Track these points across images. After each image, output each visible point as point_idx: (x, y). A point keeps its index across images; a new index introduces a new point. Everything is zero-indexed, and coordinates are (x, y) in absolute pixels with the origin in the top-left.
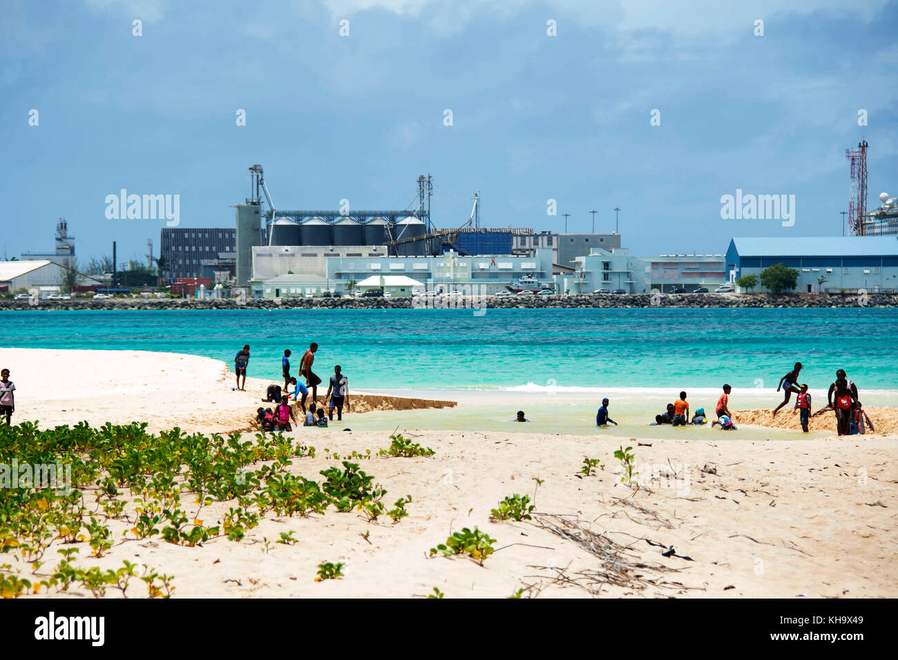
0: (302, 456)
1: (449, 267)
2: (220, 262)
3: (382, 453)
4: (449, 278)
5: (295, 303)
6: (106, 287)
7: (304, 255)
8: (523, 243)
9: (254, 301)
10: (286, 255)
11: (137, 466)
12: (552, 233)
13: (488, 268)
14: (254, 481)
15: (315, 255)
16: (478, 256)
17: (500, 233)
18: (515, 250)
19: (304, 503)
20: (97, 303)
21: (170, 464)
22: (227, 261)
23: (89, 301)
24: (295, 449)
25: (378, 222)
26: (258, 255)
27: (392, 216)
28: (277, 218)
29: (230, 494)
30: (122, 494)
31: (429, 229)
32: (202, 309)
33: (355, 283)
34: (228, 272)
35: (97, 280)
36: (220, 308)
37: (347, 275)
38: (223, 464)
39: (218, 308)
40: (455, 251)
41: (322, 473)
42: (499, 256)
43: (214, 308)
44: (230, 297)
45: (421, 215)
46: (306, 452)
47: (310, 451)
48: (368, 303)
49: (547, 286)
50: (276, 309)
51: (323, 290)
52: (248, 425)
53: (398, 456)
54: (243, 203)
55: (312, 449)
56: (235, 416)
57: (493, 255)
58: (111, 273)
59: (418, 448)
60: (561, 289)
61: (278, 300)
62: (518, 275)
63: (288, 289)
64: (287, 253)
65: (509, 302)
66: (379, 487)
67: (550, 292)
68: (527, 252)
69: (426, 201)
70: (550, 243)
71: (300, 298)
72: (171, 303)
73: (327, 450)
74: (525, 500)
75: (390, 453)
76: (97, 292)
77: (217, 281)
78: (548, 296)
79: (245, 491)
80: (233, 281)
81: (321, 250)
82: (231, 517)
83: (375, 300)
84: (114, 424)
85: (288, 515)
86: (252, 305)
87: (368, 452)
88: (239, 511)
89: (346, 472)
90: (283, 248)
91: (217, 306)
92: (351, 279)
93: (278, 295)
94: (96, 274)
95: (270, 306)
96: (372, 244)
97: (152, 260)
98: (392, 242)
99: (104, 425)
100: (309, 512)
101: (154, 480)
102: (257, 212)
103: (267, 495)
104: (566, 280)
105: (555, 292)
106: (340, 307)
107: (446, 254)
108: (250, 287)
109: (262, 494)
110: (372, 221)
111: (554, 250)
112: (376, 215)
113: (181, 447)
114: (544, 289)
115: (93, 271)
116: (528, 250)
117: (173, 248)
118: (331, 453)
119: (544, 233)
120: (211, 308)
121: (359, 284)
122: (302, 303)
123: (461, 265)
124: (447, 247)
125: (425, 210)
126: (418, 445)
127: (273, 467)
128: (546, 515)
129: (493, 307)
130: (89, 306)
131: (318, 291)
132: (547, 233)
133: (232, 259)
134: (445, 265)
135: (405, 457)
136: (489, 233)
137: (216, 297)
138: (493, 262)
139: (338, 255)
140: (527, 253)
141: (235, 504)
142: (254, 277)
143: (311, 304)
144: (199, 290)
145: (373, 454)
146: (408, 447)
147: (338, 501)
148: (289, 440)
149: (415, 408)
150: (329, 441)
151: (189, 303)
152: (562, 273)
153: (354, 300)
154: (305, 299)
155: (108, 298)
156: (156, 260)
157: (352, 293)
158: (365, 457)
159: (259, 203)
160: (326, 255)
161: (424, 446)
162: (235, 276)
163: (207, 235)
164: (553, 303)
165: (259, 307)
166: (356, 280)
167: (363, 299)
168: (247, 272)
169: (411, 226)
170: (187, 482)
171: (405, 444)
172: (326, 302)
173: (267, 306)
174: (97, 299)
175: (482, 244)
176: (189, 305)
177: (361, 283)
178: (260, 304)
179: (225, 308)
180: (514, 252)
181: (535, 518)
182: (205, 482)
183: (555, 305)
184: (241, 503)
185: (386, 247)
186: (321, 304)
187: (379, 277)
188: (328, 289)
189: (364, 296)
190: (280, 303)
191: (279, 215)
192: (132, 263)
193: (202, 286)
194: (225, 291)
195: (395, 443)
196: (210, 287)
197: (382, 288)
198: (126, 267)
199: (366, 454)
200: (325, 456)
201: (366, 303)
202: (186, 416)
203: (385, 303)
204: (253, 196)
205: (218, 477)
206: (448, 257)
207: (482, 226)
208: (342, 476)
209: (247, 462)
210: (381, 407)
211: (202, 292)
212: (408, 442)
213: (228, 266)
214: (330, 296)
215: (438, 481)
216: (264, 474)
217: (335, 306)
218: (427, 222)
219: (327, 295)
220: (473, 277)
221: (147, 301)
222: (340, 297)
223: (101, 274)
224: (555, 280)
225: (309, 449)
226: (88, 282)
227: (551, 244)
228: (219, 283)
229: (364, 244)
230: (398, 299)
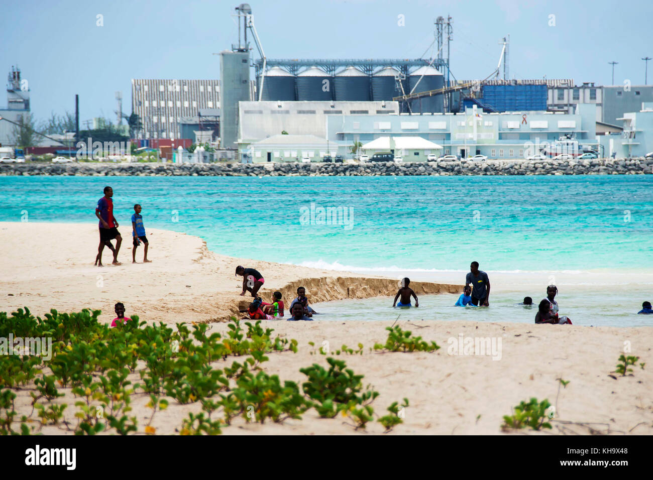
0: (281, 351)
1: (472, 127)
2: (201, 119)
3: (376, 347)
4: (472, 139)
5: (290, 169)
6: (67, 149)
7: (300, 112)
8: (561, 97)
9: (241, 166)
10: (279, 112)
11: (84, 361)
12: (595, 85)
13: (518, 127)
14: (222, 380)
15: (313, 112)
16: (506, 113)
17: (533, 85)
18: (551, 105)
19: (277, 407)
20: (57, 167)
21: (124, 360)
22: (210, 119)
23: (47, 165)
24: (273, 342)
25: (388, 73)
26: (246, 112)
27: (405, 67)
28: (269, 67)
29: (191, 396)
30: (63, 395)
31: (449, 81)
32: (181, 175)
33: (360, 145)
34: (211, 132)
35: (56, 141)
36: (201, 175)
37: (351, 136)
38: (186, 359)
39: (199, 175)
40: (479, 107)
41: (302, 371)
42: (532, 112)
43: (195, 174)
44: (213, 161)
45: (438, 65)
46: (287, 346)
47: (291, 345)
48: (376, 169)
49: (590, 149)
50: (268, 176)
51: (323, 154)
52: (229, 313)
53: (395, 351)
54: (229, 50)
55: (295, 343)
56: (213, 303)
57: (524, 112)
58: (73, 132)
59: (420, 342)
60: (605, 153)
61: (269, 166)
62: (553, 136)
63: (282, 152)
64: (280, 109)
65: (543, 168)
66: (370, 389)
67: (593, 155)
68: (566, 108)
69: (444, 48)
70: (593, 96)
71: (296, 163)
72: (144, 168)
73: (312, 344)
74: (545, 405)
75: (387, 348)
76: (56, 154)
77: (197, 143)
78: (591, 160)
79: (211, 392)
80: (217, 143)
81: (320, 106)
82: (191, 425)
83: (384, 165)
84: (60, 311)
85: (260, 421)
86: (239, 171)
87: (361, 346)
88: (200, 417)
89: (331, 370)
90: (275, 104)
91: (198, 172)
92: (356, 141)
93: (269, 160)
94: (55, 133)
95: (261, 173)
96: (381, 100)
97: (121, 117)
98: (405, 97)
99: (49, 312)
100: (285, 419)
101: (103, 379)
102: (245, 61)
103: (234, 397)
104: (612, 141)
105: (599, 156)
106: (342, 174)
107: (468, 110)
108: (236, 150)
109: (229, 397)
110: (380, 71)
111: (598, 105)
112: (385, 64)
113: (139, 339)
114: (585, 152)
115: (52, 129)
116: (566, 105)
117: (147, 103)
118: (317, 346)
119: (585, 85)
120: (191, 175)
121: (365, 146)
122: (298, 169)
123: (486, 123)
124: (470, 102)
125: (443, 58)
126: (419, 338)
127: (245, 364)
128: (570, 423)
129: (524, 174)
130: (47, 171)
131: (317, 155)
132: (590, 85)
133: (216, 117)
134: (467, 123)
135: (404, 352)
136: (520, 85)
137: (196, 160)
138: (524, 119)
139: (340, 112)
140: (564, 109)
141: (196, 408)
142: (242, 138)
143: (309, 170)
144: (177, 152)
145: (366, 349)
146: (409, 340)
147: (320, 404)
148: (269, 332)
149: (426, 293)
150: (317, 333)
151: (165, 168)
152: (607, 133)
153: (359, 166)
154: (301, 165)
155: (69, 162)
156: (126, 118)
157: (357, 157)
158: (357, 352)
159: (247, 50)
160: (326, 112)
161: (428, 339)
162: (219, 137)
163: (186, 88)
164: (597, 168)
165: (248, 174)
166: (362, 142)
167: (370, 164)
168: (234, 133)
169: (427, 78)
170: (142, 382)
171: (403, 337)
172: (326, 168)
173: (256, 172)
174: (57, 162)
175: (511, 99)
176: (164, 171)
177: (367, 145)
178: (249, 170)
179: (208, 175)
180: (550, 108)
181: (557, 426)
182: (163, 382)
183: (598, 171)
184: (204, 408)
185: (397, 102)
186: (320, 170)
187: (388, 138)
188: (328, 152)
189: (371, 160)
190: (273, 169)
191: (271, 64)
192: (100, 121)
193: (180, 148)
194: (208, 154)
195: (392, 336)
196: (190, 150)
197: (393, 151)
198: (90, 126)
199: (358, 349)
200: (309, 351)
201: (373, 169)
202: (154, 301)
203: (396, 170)
204: (240, 41)
205: (178, 376)
206: (471, 114)
207: (511, 78)
208: (326, 375)
209: (215, 358)
210: (387, 292)
211: (181, 155)
212: (408, 334)
213: (209, 125)
214: (331, 161)
215: (442, 381)
216: (234, 371)
217: (337, 173)
218: (447, 73)
219: (328, 160)
220: (500, 138)
221: (115, 166)
222: (342, 161)
223: (62, 134)
224: (599, 141)
225: (290, 342)
226: (46, 143)
227: (595, 98)
228: (200, 145)
229: (370, 98)
230: (412, 165)
